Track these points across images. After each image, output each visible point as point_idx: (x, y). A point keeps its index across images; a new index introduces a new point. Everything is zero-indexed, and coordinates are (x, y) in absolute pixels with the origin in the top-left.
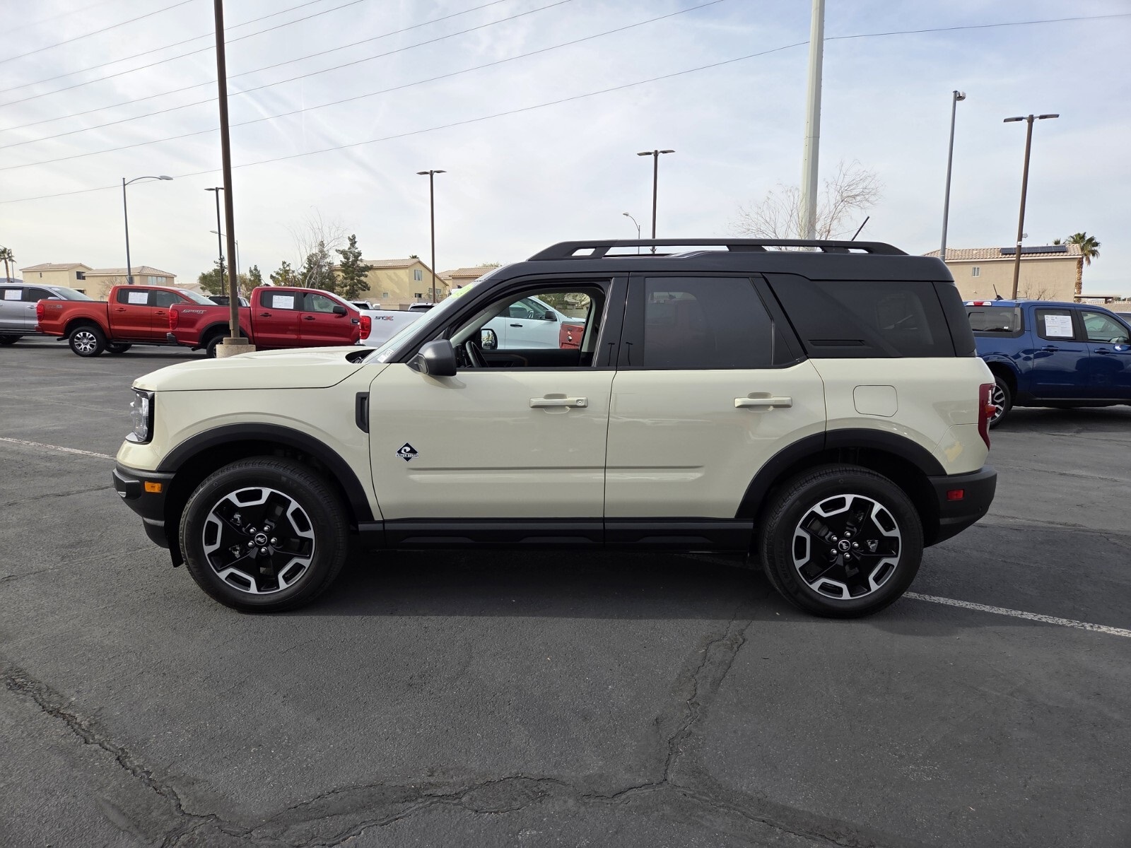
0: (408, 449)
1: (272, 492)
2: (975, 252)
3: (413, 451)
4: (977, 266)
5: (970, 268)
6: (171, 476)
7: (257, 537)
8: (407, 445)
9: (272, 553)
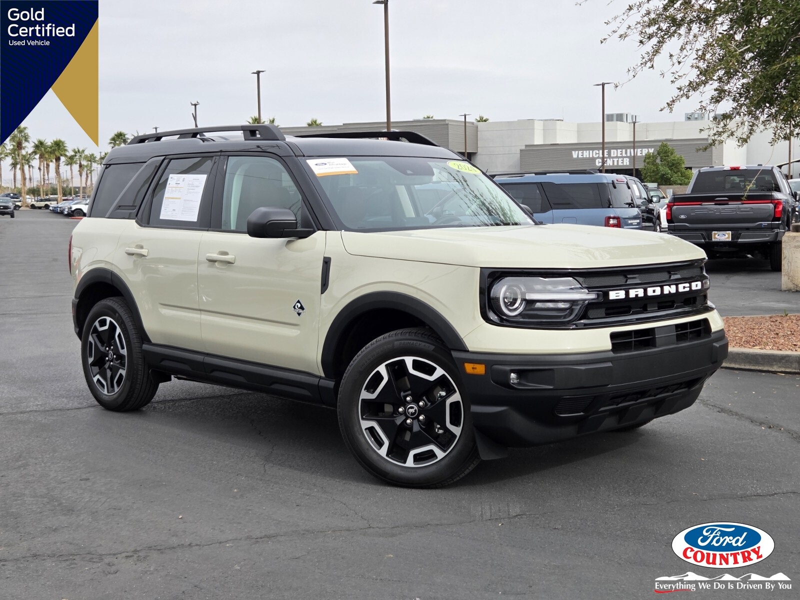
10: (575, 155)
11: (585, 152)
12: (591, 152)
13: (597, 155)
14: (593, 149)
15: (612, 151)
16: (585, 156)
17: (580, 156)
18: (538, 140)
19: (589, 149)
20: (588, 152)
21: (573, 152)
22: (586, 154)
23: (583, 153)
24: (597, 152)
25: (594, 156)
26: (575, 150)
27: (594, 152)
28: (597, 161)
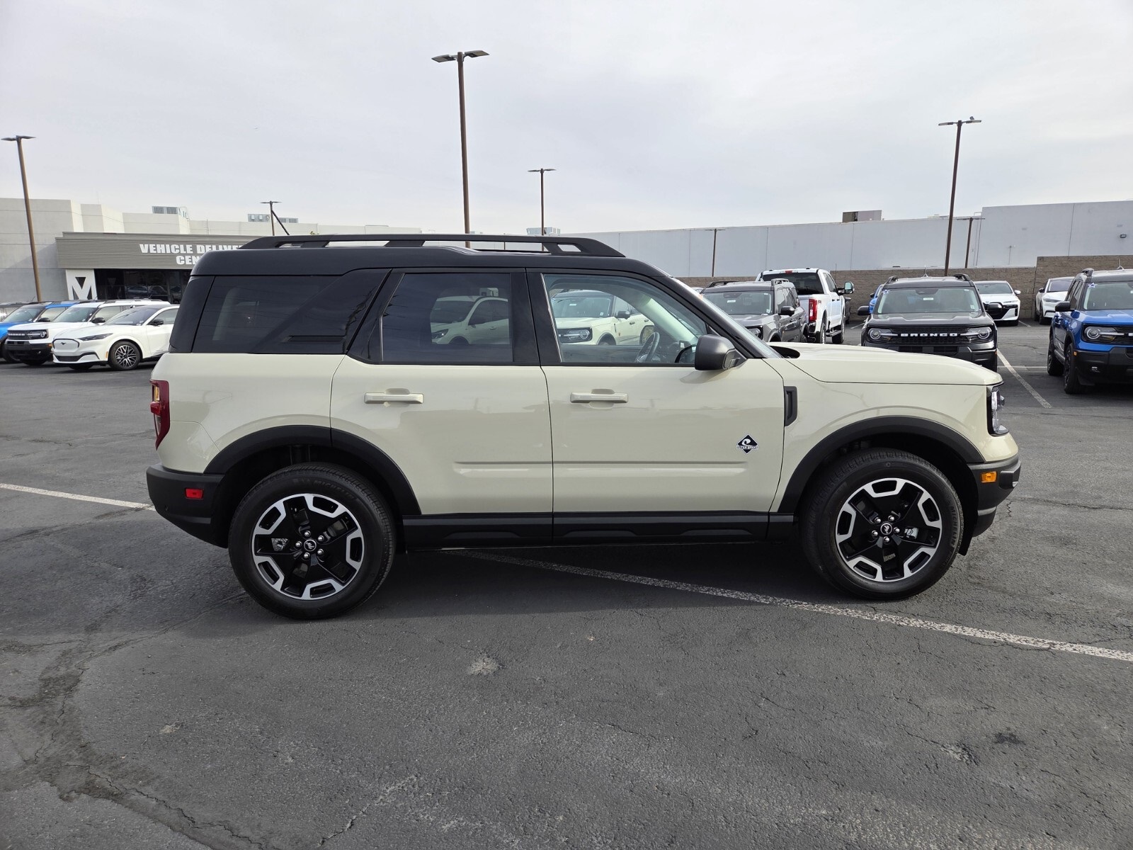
10: (144, 249)
11: (158, 246)
12: (168, 246)
13: (177, 251)
14: (171, 243)
15: (198, 246)
16: (159, 252)
17: (152, 251)
18: (78, 227)
19: (164, 243)
20: (163, 246)
21: (141, 246)
22: (161, 249)
23: (155, 247)
24: (177, 247)
25: (173, 251)
26: (144, 242)
27: (173, 246)
28: (178, 258)
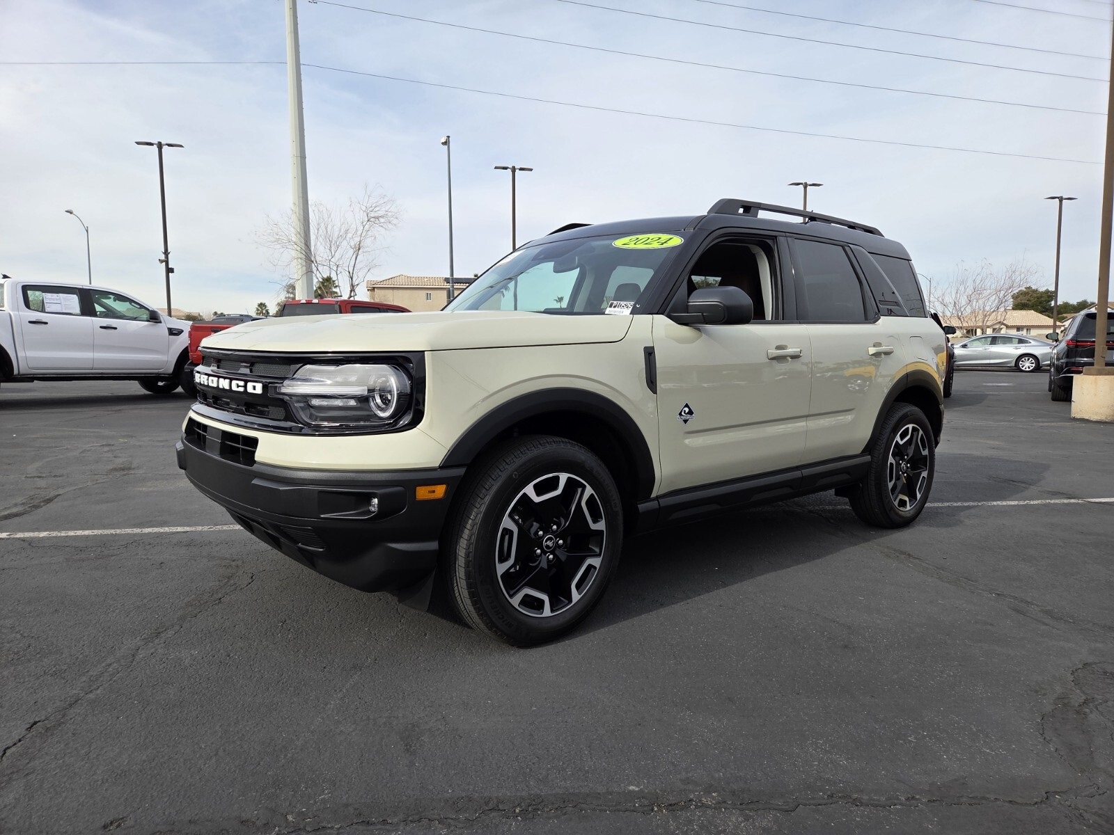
0: (687, 410)
1: (569, 477)
2: (426, 280)
3: (691, 412)
4: (429, 292)
5: (424, 293)
6: (461, 471)
7: (546, 541)
8: (687, 406)
9: (563, 558)
